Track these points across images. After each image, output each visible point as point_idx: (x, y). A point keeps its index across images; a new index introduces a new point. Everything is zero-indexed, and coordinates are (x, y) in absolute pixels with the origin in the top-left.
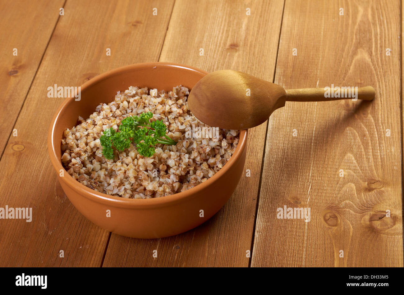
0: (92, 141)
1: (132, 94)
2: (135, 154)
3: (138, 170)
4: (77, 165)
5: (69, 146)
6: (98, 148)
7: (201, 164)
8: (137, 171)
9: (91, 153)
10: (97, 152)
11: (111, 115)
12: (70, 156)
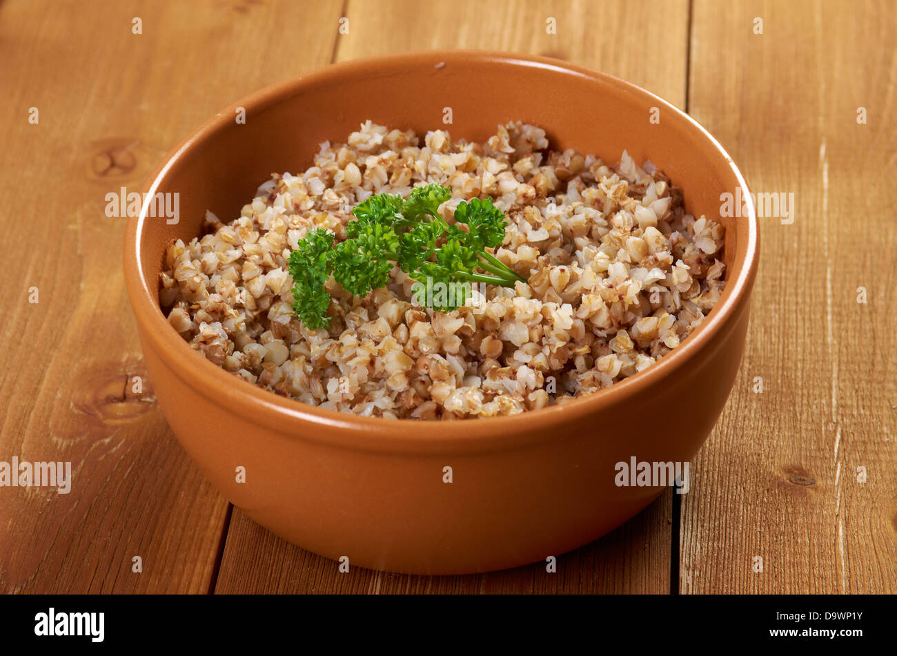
0: (258, 276)
1: (372, 144)
2: (399, 311)
3: (415, 354)
4: (216, 343)
5: (185, 291)
6: (276, 299)
7: (612, 336)
8: (413, 357)
9: (255, 313)
10: (272, 309)
11: (310, 204)
12: (192, 318)
